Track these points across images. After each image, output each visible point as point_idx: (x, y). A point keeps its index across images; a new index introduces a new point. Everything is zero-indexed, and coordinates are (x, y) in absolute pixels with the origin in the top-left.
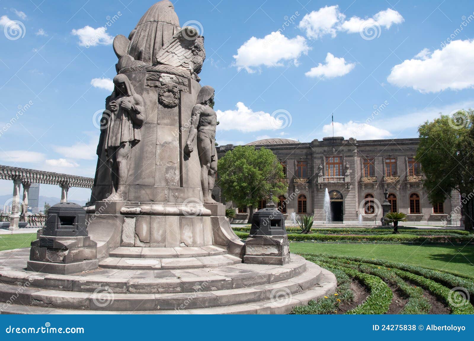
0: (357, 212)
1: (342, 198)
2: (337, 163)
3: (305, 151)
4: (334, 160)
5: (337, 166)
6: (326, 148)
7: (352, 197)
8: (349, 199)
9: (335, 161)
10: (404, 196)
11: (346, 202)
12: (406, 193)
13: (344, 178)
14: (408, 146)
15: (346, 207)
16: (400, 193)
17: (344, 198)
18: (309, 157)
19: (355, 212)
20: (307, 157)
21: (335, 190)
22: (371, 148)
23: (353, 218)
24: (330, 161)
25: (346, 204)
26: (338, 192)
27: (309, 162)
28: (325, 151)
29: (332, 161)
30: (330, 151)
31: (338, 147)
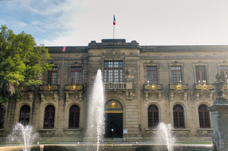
0: (140, 125)
1: (122, 109)
2: (116, 69)
3: (80, 55)
4: (113, 65)
5: (117, 71)
6: (104, 51)
7: (134, 107)
8: (131, 110)
9: (115, 66)
10: (192, 108)
11: (127, 113)
12: (195, 104)
13: (125, 85)
14: (194, 54)
15: (127, 120)
16: (188, 104)
17: (124, 109)
18: (85, 62)
19: (137, 126)
20: (82, 61)
21: (113, 100)
22: (154, 54)
23: (135, 133)
24: (109, 66)
25: (127, 117)
26: (117, 101)
27: (85, 67)
28: (103, 54)
29: (112, 66)
30: (110, 54)
31: (118, 49)
